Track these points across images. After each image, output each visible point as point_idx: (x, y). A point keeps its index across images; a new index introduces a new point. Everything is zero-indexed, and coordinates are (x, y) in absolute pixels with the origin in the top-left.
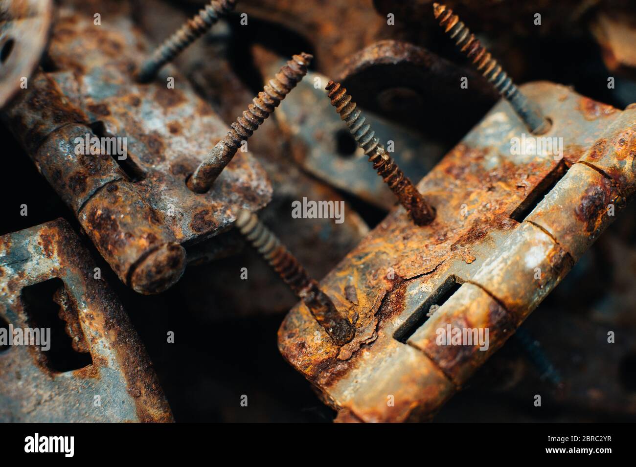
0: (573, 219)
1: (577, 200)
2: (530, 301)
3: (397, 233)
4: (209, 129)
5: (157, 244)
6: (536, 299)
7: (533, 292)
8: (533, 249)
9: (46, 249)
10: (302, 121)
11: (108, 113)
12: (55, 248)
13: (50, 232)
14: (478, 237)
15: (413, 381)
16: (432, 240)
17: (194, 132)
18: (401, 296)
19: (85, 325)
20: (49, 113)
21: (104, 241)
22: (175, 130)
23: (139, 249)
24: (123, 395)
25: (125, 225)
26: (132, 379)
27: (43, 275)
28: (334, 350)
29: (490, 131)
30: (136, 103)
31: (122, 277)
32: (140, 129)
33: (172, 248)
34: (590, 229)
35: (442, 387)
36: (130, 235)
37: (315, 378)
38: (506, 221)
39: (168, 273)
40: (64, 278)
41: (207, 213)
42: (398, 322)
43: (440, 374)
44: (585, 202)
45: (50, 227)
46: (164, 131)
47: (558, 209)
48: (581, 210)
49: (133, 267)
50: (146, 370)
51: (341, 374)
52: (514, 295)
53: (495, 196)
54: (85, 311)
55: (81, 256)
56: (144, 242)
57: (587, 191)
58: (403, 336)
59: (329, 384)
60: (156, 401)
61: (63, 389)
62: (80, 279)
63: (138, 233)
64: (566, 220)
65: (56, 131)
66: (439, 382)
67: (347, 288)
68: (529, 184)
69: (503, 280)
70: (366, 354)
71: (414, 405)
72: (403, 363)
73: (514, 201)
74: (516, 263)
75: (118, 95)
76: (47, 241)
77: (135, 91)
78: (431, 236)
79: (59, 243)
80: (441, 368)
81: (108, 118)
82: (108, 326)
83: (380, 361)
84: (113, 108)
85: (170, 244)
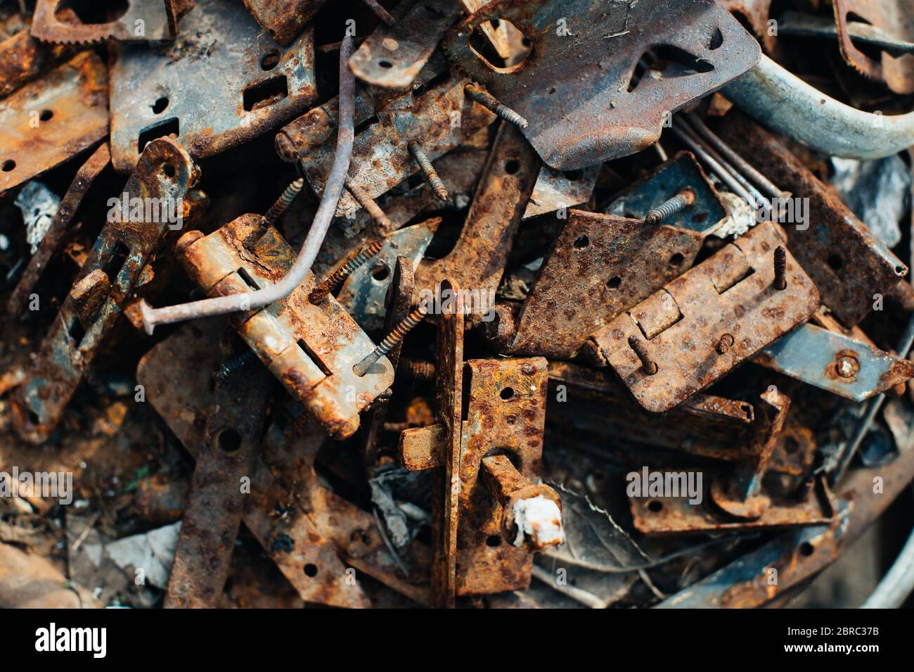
0: (290, 366)
1: (300, 370)
2: (249, 337)
3: (307, 283)
4: (378, 185)
5: (297, 146)
6: (250, 342)
7: (253, 340)
8: (276, 342)
9: (303, 88)
10: (393, 246)
11: (384, 126)
12: (303, 93)
13: (311, 91)
14: (293, 320)
15: (211, 269)
16: (297, 299)
17: (375, 175)
18: (266, 276)
19: (263, 109)
20: (380, 92)
21: (302, 119)
22: (375, 164)
23: (294, 136)
24: (227, 128)
25: (309, 129)
26: (233, 133)
27: (290, 86)
28: (241, 238)
29: (364, 345)
30: (393, 143)
31: (284, 129)
32: (375, 144)
33: (295, 154)
34: (285, 376)
35: (207, 284)
36: (302, 132)
37: (226, 227)
38: (299, 336)
39: (282, 152)
40: (287, 98)
41: (320, 177)
42: (250, 271)
43: (213, 283)
44: (298, 374)
45: (314, 91)
46: (374, 158)
47: (296, 359)
48: (295, 371)
49: (285, 133)
50: (238, 140)
51: (225, 238)
52: (251, 328)
53: (318, 336)
54: (270, 108)
55: (298, 107)
56: (298, 139)
57: (305, 376)
58: (241, 272)
59: (221, 232)
60: (222, 144)
61: (235, 97)
62: (285, 107)
63: (303, 136)
64: (290, 362)
65: (369, 96)
66: (210, 282)
67: (278, 253)
68: (320, 353)
69: (260, 323)
70: (234, 253)
71: (199, 268)
72: (222, 266)
73: (311, 344)
74: (269, 331)
75: (398, 132)
76: (306, 89)
77: (402, 143)
78: (300, 299)
79: (305, 95)
80: (217, 284)
81: (381, 126)
82: (261, 121)
83: (228, 258)
84: (389, 129)
85: (297, 153)
